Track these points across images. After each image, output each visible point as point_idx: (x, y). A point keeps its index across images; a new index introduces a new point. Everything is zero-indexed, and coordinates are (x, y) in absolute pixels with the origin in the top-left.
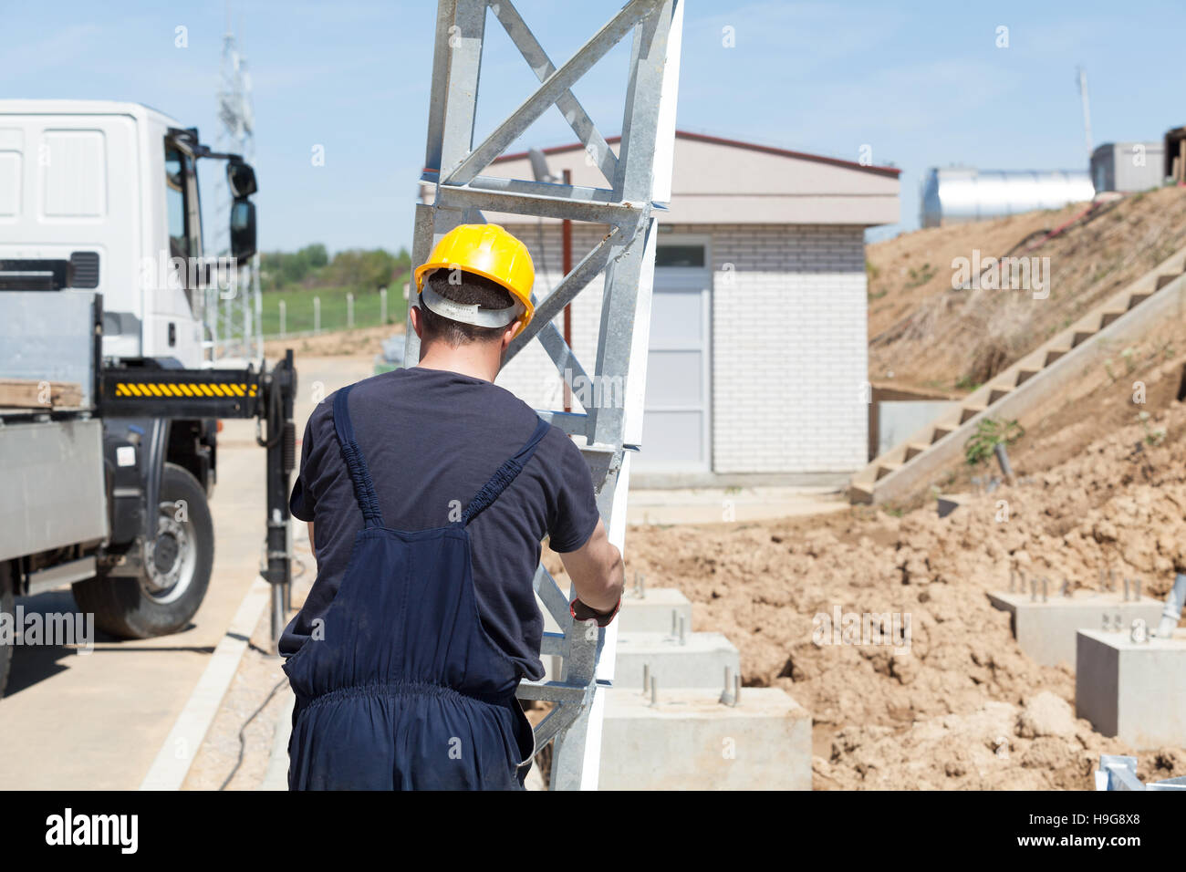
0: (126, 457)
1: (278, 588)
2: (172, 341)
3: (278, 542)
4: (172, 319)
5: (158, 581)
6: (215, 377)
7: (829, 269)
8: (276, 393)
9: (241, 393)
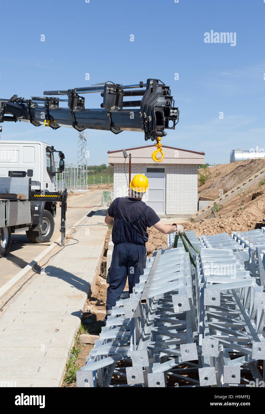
0: (36, 208)
1: (63, 233)
2: (47, 187)
3: (63, 225)
4: (47, 183)
5: (43, 232)
6: (52, 194)
7: (190, 173)
8: (63, 197)
9: (57, 197)
